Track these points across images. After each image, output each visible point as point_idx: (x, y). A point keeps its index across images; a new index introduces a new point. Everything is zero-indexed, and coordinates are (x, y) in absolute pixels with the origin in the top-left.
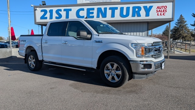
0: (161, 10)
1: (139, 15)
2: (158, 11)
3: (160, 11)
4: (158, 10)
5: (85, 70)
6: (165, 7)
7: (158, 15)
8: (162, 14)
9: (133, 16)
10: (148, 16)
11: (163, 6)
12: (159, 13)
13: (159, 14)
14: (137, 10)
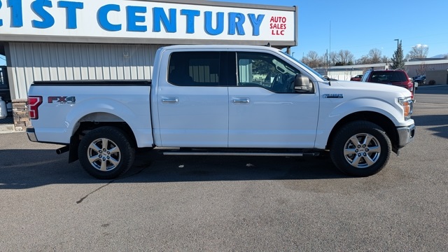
0: (277, 23)
1: (241, 32)
2: (273, 25)
3: (275, 26)
4: (274, 23)
5: (301, 155)
6: (284, 20)
7: (273, 34)
8: (279, 32)
9: (230, 32)
10: (258, 34)
11: (280, 18)
12: (275, 30)
13: (275, 32)
14: (237, 20)
